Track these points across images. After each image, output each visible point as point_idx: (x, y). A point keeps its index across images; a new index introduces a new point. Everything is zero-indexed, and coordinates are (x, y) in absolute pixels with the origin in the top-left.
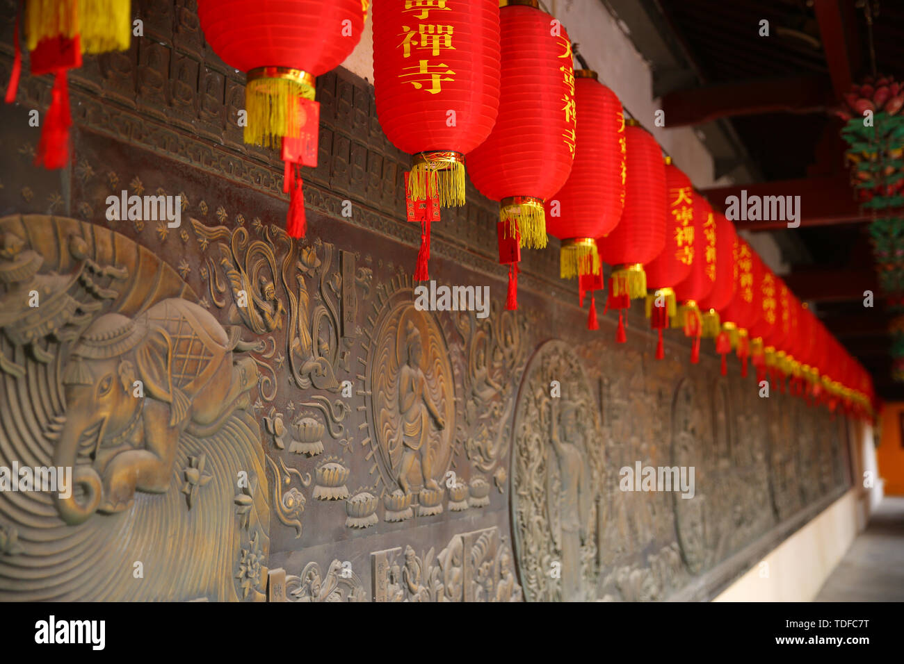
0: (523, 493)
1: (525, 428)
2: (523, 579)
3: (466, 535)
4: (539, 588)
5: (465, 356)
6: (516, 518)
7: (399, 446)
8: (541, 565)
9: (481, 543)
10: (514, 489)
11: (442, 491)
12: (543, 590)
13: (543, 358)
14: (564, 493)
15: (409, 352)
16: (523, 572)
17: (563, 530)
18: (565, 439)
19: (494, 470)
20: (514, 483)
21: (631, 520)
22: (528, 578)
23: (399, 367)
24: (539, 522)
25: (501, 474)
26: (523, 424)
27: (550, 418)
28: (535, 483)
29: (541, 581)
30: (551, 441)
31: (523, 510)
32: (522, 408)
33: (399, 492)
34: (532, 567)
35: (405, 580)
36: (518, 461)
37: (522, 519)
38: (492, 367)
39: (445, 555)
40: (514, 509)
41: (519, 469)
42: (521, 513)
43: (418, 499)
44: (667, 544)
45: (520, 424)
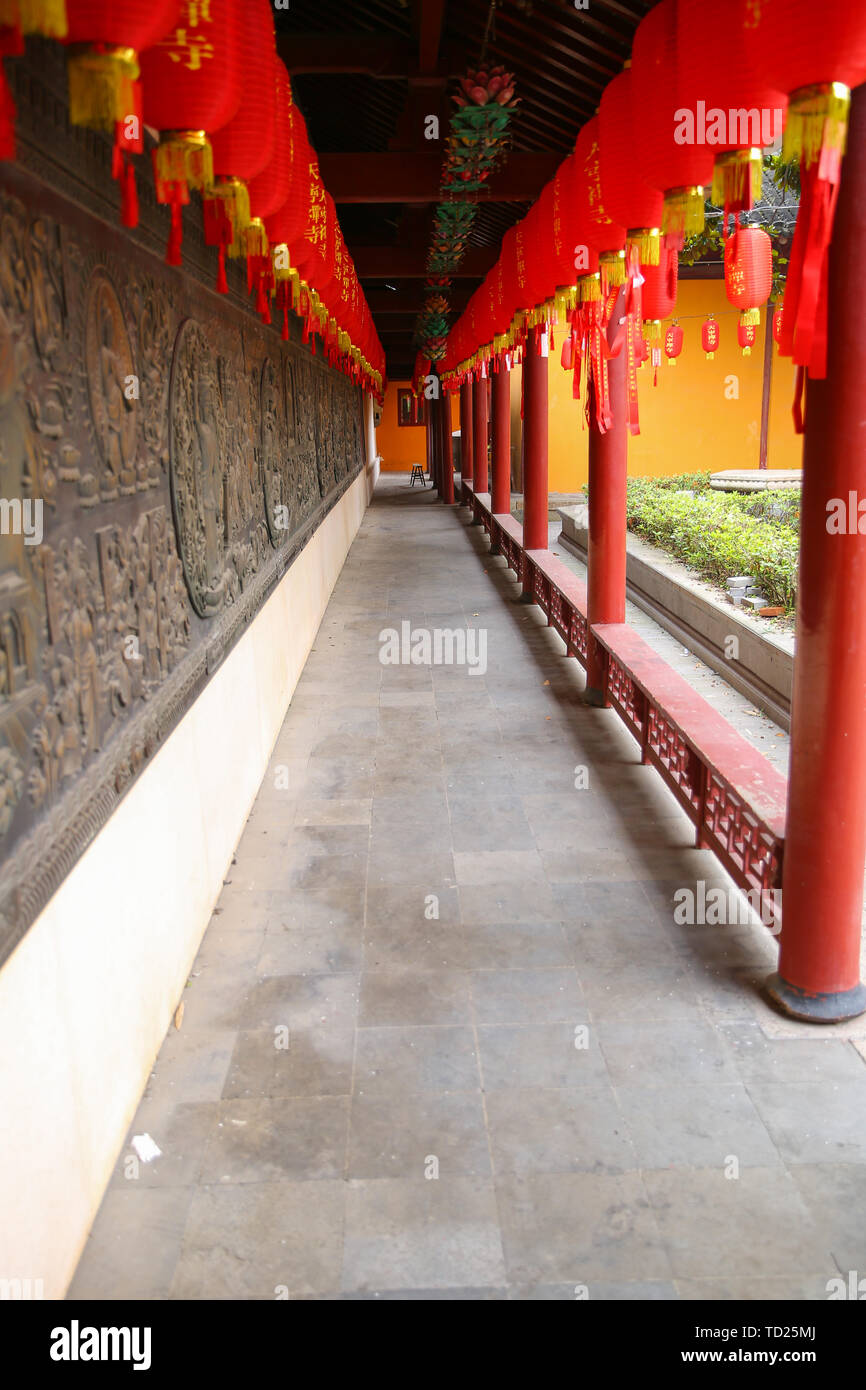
0: (182, 473)
1: (178, 410)
2: (183, 554)
3: (150, 513)
4: (193, 562)
5: (137, 334)
6: (177, 497)
7: (106, 429)
8: (194, 541)
9: (158, 521)
10: (173, 468)
11: (134, 472)
12: (196, 564)
13: (186, 337)
14: (205, 473)
15: (106, 333)
16: (183, 547)
17: (205, 508)
18: (204, 421)
19: (160, 451)
20: (174, 464)
21: (240, 498)
22: (187, 552)
23: (99, 349)
24: (191, 502)
25: (165, 455)
26: (177, 406)
27: (193, 399)
28: (187, 464)
29: (195, 554)
30: (195, 422)
31: (182, 490)
32: (175, 390)
33: (108, 473)
34: (189, 542)
35: (117, 555)
36: (176, 442)
37: (181, 498)
38: (154, 347)
39: (138, 532)
40: (176, 489)
41: (176, 449)
42: (180, 492)
43: (121, 481)
44: (260, 521)
45: (175, 406)
